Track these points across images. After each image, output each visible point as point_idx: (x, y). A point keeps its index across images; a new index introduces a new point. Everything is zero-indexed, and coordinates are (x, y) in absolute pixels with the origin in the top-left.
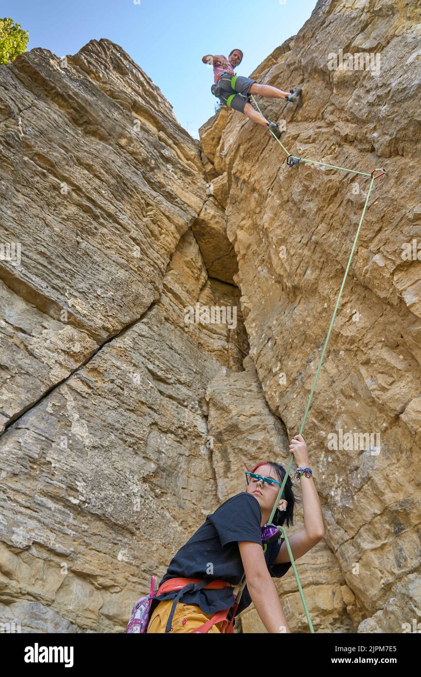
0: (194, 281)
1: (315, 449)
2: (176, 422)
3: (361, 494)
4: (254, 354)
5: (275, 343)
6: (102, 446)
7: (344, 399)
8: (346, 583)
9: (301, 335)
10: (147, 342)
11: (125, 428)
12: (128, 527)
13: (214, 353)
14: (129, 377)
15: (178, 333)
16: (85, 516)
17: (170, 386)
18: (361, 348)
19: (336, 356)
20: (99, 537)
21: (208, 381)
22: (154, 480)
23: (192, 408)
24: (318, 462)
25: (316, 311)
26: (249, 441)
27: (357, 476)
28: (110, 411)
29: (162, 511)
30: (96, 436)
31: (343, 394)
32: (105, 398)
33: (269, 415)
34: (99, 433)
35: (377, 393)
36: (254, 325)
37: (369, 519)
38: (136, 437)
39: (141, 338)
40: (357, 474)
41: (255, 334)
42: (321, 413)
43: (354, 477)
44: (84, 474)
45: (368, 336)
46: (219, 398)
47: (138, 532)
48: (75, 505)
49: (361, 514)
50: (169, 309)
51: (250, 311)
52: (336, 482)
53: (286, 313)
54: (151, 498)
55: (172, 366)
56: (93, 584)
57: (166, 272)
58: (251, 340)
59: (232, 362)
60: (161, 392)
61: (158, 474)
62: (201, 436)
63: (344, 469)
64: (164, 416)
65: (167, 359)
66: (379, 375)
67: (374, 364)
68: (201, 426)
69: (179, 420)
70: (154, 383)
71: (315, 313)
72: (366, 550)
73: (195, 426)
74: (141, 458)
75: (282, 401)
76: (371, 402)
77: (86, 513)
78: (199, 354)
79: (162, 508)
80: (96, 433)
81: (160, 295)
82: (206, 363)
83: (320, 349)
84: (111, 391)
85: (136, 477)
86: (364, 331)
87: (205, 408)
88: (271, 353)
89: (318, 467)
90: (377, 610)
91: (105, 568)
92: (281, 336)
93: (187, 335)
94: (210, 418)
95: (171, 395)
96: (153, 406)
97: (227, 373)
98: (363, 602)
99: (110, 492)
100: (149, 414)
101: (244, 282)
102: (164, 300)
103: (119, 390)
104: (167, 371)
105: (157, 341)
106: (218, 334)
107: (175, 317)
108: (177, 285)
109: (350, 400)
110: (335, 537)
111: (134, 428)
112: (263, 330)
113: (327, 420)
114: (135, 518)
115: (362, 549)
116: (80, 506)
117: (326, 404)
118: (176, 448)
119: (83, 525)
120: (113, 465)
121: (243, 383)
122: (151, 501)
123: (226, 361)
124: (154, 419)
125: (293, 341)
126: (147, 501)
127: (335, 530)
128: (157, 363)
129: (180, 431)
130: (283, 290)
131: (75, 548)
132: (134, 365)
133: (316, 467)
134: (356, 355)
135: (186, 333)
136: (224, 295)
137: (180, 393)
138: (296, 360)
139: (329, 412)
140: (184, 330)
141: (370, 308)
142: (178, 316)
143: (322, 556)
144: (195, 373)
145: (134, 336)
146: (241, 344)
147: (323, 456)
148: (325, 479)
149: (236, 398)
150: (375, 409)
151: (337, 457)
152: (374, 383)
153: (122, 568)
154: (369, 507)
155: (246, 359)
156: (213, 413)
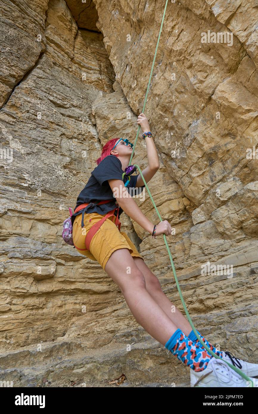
0: (68, 32)
1: (163, 130)
2: (76, 131)
3: (190, 149)
4: (118, 78)
5: (131, 67)
6: (33, 152)
7: (177, 94)
8: (185, 196)
9: (147, 57)
10: (45, 82)
11: (45, 140)
12: (62, 193)
13: (93, 84)
14: (38, 107)
15: (65, 73)
16: (34, 192)
17: (68, 110)
18: (186, 57)
19: (171, 67)
20: (46, 201)
21: (92, 103)
22: (71, 167)
23: (85, 121)
24: (165, 137)
25: (155, 36)
26: (124, 134)
27: (188, 139)
28: (32, 131)
29: (79, 182)
30: (27, 147)
31: (177, 91)
32: (26, 123)
33: (134, 116)
34: (29, 145)
35: (197, 85)
36: (116, 57)
37: (195, 161)
38: (53, 144)
39: (39, 79)
40: (188, 138)
41: (117, 65)
42: (164, 107)
43: (186, 140)
44: (27, 170)
45: (191, 47)
46: (101, 112)
47: (68, 195)
48: (26, 187)
49: (191, 159)
50: (54, 56)
51: (111, 48)
52: (177, 146)
53: (136, 43)
54: (71, 177)
55: (66, 96)
56: (49, 223)
57: (46, 27)
58: (116, 69)
59: (106, 88)
60: (62, 114)
61: (72, 163)
62: (94, 137)
63: (181, 137)
64: (68, 129)
65: (61, 91)
66: (199, 73)
67: (195, 66)
68: (93, 132)
69: (78, 130)
70: (56, 109)
71: (155, 38)
72: (195, 177)
73: (89, 132)
74: (60, 156)
75: (140, 105)
76: (194, 92)
77: (34, 190)
78: (83, 86)
79: (79, 181)
80: (27, 145)
81: (46, 46)
82: (89, 92)
83: (160, 65)
84: (29, 118)
85: (59, 167)
86: (188, 44)
87: (93, 120)
88: (130, 75)
89: (166, 140)
90: (201, 204)
91: (53, 215)
92: (135, 61)
93: (72, 73)
94: (97, 126)
95: (70, 115)
96: (59, 124)
97: (103, 95)
98: (194, 203)
99: (45, 177)
100: (58, 129)
101: (104, 26)
102: (50, 49)
103: (33, 116)
104: (63, 99)
105: (51, 80)
106: (93, 70)
107: (61, 61)
108: (56, 37)
109: (181, 94)
110: (178, 175)
111: (51, 139)
112: (122, 60)
113: (168, 111)
114: (64, 188)
115: (192, 177)
116: (29, 187)
117: (167, 101)
118: (80, 147)
119: (34, 197)
120: (43, 162)
121: (114, 99)
122: (71, 178)
123: (102, 88)
124: (62, 131)
125: (142, 63)
126: (69, 178)
127: (178, 171)
128: (55, 95)
129: (80, 136)
130: (131, 26)
131: (34, 208)
132: (40, 99)
133: (164, 140)
134: (183, 63)
135: (71, 72)
136: (93, 40)
137: (75, 113)
138: (146, 76)
139: (169, 105)
140: (69, 71)
141: (191, 26)
142: (63, 60)
143: (172, 186)
144: (82, 98)
145: (35, 79)
146: (110, 75)
147: (168, 133)
148: (170, 145)
149: (111, 110)
150: (197, 96)
151: (176, 131)
152: (195, 79)
153: (63, 213)
154: (195, 155)
155: (115, 84)
156: (99, 122)
